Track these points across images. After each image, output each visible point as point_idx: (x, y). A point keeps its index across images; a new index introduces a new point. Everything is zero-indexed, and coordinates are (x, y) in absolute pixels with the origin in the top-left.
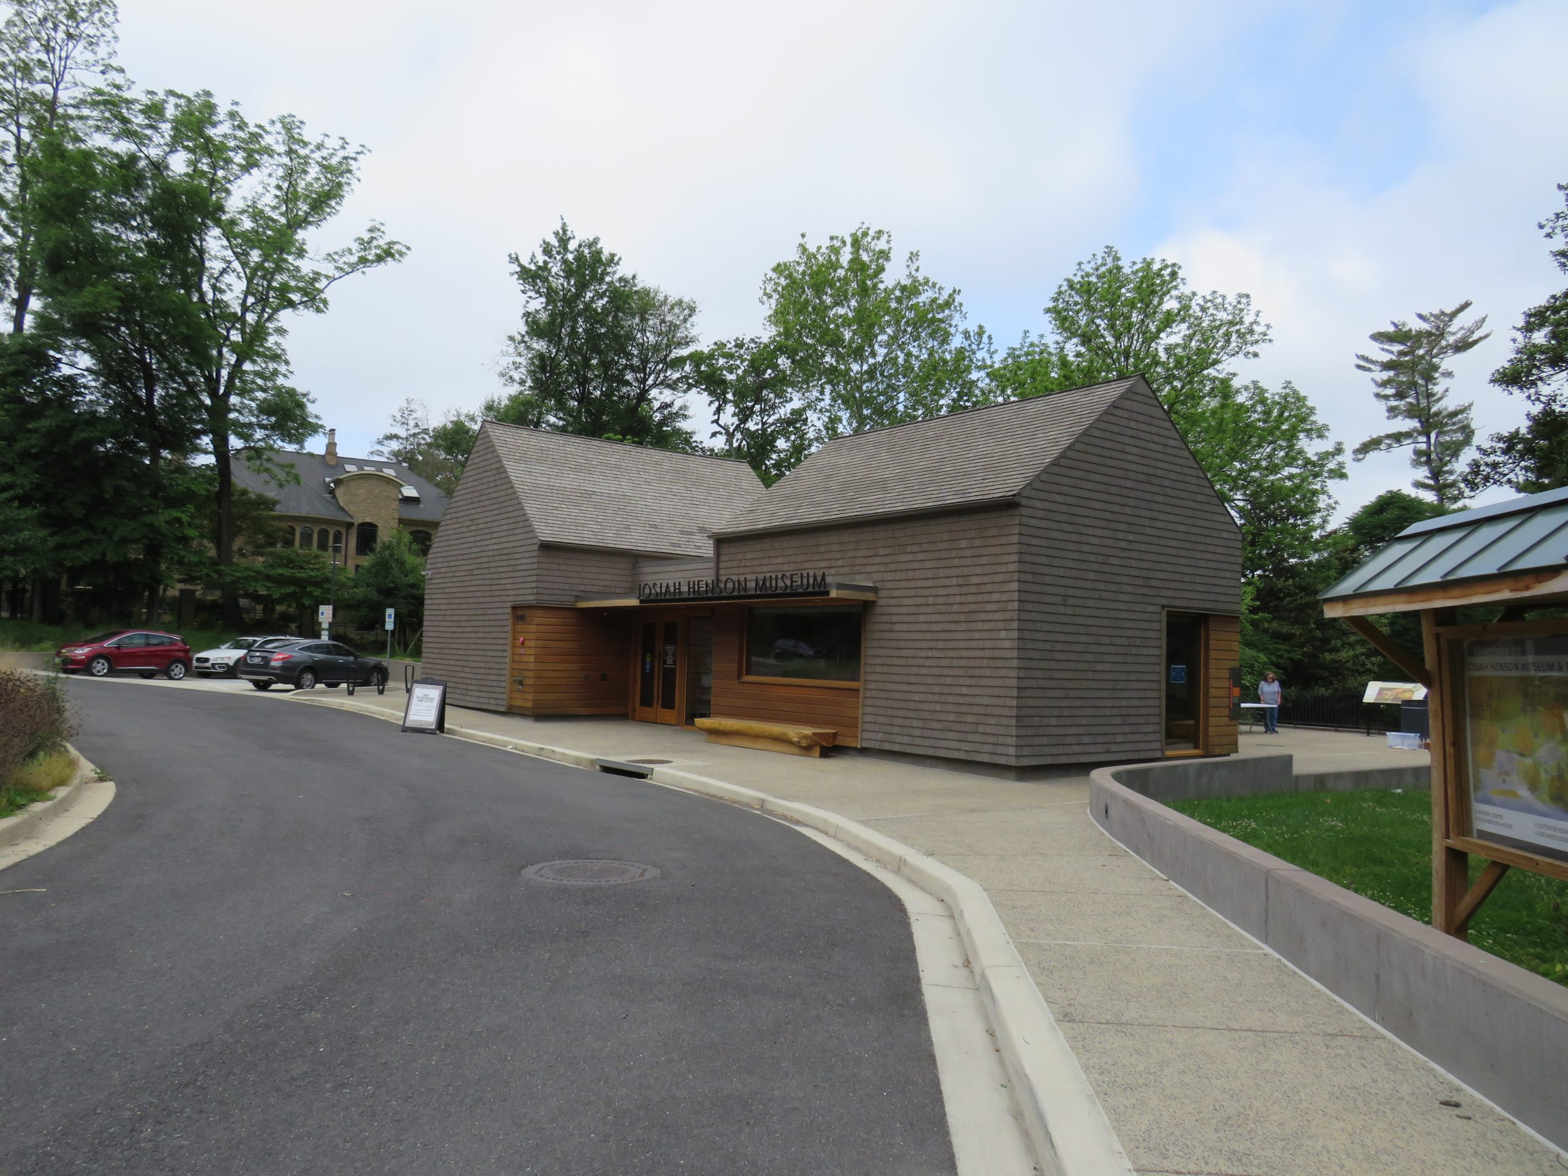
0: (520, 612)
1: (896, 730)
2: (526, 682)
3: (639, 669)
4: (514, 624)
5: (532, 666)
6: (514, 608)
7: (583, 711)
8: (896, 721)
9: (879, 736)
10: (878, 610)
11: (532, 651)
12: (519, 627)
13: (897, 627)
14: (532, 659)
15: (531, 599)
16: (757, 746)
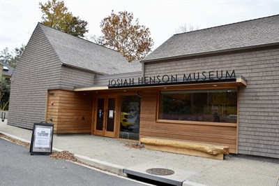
0: (51, 92)
1: (262, 146)
2: (53, 120)
3: (96, 115)
4: (48, 97)
5: (57, 114)
6: (49, 90)
7: (76, 132)
8: (261, 142)
9: (250, 149)
10: (247, 90)
11: (57, 107)
12: (51, 98)
13: (260, 98)
14: (57, 111)
15: (57, 86)
16: (178, 152)
